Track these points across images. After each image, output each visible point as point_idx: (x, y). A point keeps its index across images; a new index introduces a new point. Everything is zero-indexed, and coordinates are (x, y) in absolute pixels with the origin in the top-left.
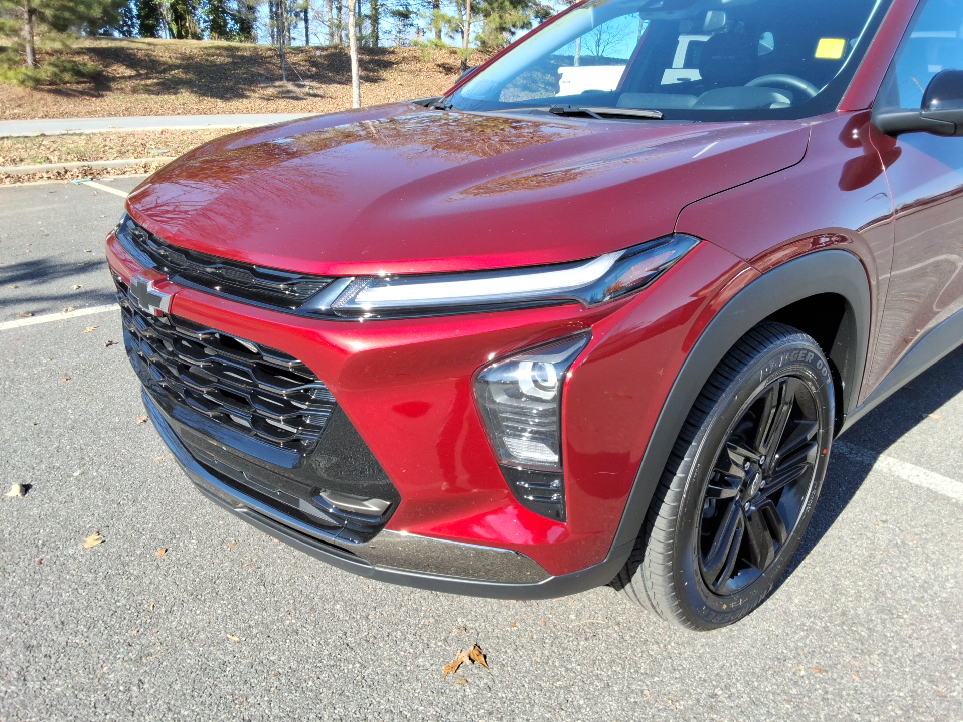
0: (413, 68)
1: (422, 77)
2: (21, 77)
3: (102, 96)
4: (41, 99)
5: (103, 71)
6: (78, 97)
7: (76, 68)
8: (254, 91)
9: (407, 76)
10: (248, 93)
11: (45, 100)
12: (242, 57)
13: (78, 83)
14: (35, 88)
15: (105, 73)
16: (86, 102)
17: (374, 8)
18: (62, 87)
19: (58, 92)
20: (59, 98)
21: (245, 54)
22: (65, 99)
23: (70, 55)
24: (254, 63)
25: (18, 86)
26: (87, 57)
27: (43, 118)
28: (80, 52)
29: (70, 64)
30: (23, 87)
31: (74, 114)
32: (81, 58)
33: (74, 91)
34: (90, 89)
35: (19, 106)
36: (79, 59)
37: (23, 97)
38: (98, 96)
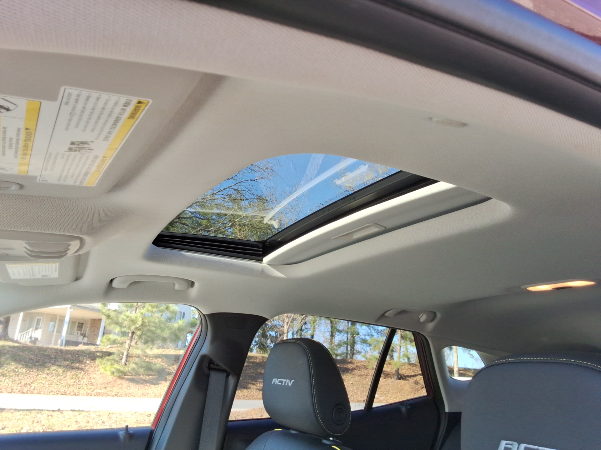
0: (362, 373)
1: (367, 380)
2: (113, 370)
3: (158, 384)
4: (120, 384)
5: (166, 368)
6: (143, 384)
7: (149, 366)
8: (253, 384)
9: (357, 378)
10: (249, 386)
11: (122, 385)
12: (254, 363)
13: (148, 375)
14: (120, 377)
15: (167, 370)
16: (146, 387)
17: (352, 336)
18: (136, 377)
19: (132, 380)
20: (131, 384)
21: (255, 361)
22: (135, 384)
23: (151, 358)
24: (260, 366)
25: (111, 375)
26: (160, 360)
27: (113, 396)
28: (157, 357)
29: (146, 364)
30: (113, 376)
31: (134, 395)
32: (156, 361)
33: (143, 380)
34: (153, 379)
35: (105, 388)
36: (155, 361)
37: (110, 382)
38: (155, 384)
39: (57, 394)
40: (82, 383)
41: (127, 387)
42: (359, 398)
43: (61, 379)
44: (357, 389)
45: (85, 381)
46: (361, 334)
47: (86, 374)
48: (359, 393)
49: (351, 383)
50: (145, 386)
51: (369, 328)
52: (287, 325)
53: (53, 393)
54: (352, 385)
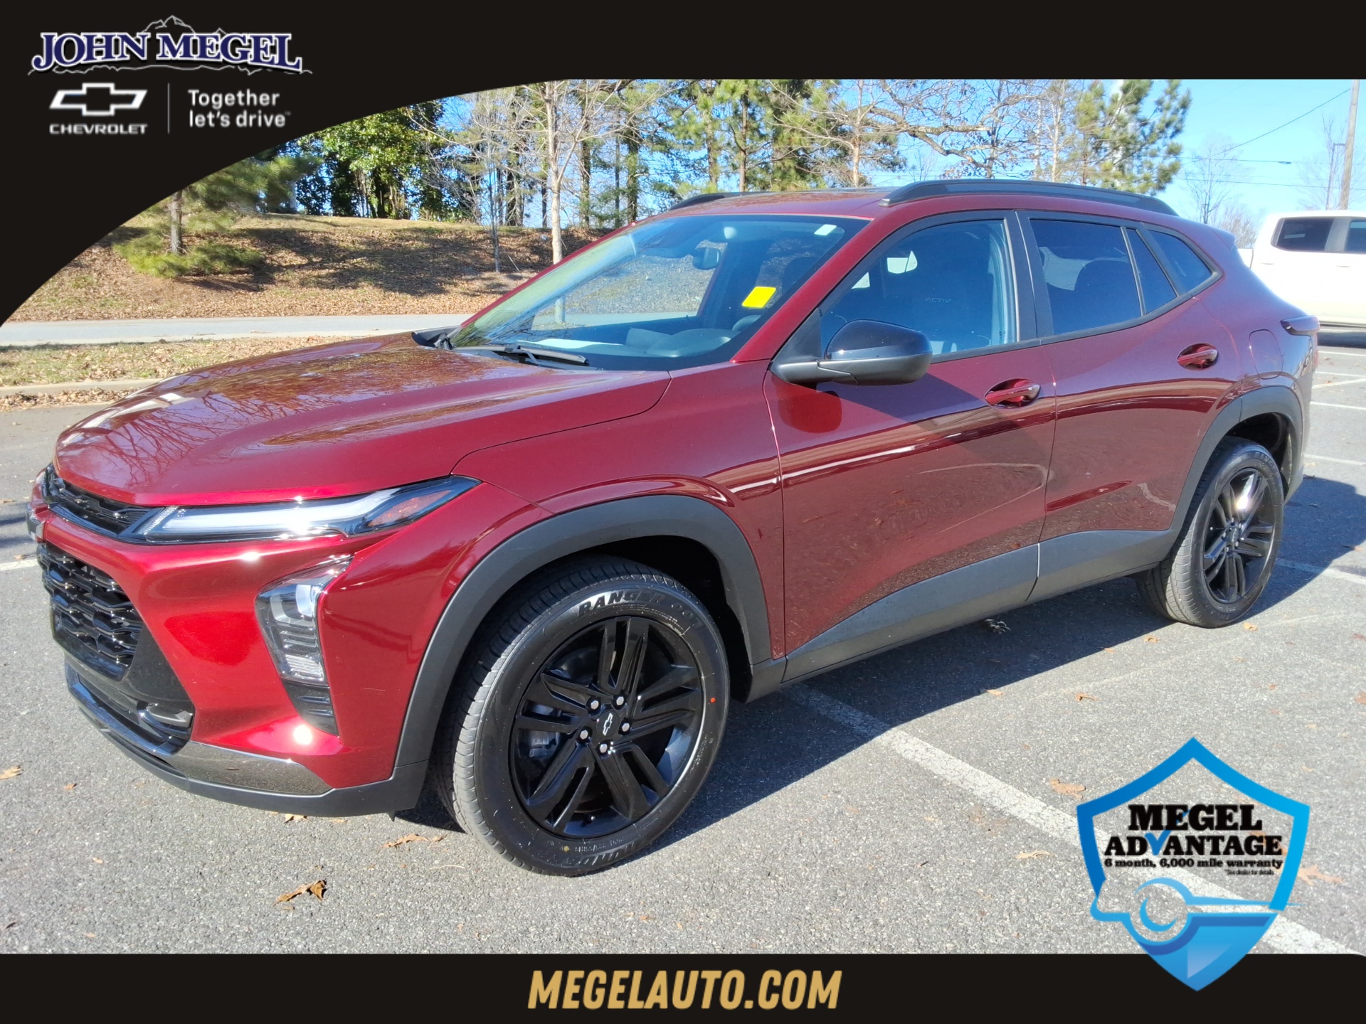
2: (161, 265)
3: (262, 290)
4: (184, 292)
5: (267, 258)
6: (230, 290)
7: (232, 255)
8: (456, 285)
10: (448, 288)
11: (189, 294)
12: (446, 242)
13: (233, 273)
14: (178, 280)
15: (268, 261)
16: (240, 297)
17: (632, 177)
18: (211, 278)
19: (206, 284)
20: (206, 292)
21: (449, 237)
22: (215, 292)
24: (460, 249)
25: (157, 276)
26: (247, 241)
27: (182, 316)
28: (239, 235)
29: (224, 250)
30: (162, 277)
31: (223, 313)
32: (240, 243)
33: (227, 283)
34: (247, 280)
35: (156, 301)
36: (236, 243)
37: (161, 290)
38: (256, 290)
39: (66, 317)
40: (102, 293)
41: (199, 298)
42: (665, 303)
43: (56, 289)
44: (660, 288)
45: (107, 290)
46: (651, 171)
47: (103, 275)
48: (665, 295)
49: (647, 278)
50: (236, 294)
51: (668, 157)
52: (557, 177)
53: (56, 318)
54: (650, 282)
